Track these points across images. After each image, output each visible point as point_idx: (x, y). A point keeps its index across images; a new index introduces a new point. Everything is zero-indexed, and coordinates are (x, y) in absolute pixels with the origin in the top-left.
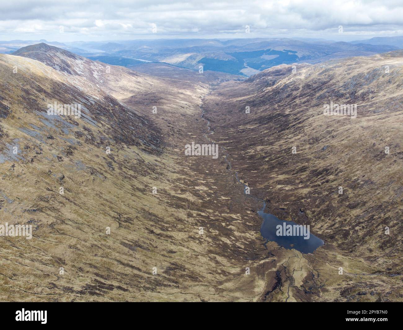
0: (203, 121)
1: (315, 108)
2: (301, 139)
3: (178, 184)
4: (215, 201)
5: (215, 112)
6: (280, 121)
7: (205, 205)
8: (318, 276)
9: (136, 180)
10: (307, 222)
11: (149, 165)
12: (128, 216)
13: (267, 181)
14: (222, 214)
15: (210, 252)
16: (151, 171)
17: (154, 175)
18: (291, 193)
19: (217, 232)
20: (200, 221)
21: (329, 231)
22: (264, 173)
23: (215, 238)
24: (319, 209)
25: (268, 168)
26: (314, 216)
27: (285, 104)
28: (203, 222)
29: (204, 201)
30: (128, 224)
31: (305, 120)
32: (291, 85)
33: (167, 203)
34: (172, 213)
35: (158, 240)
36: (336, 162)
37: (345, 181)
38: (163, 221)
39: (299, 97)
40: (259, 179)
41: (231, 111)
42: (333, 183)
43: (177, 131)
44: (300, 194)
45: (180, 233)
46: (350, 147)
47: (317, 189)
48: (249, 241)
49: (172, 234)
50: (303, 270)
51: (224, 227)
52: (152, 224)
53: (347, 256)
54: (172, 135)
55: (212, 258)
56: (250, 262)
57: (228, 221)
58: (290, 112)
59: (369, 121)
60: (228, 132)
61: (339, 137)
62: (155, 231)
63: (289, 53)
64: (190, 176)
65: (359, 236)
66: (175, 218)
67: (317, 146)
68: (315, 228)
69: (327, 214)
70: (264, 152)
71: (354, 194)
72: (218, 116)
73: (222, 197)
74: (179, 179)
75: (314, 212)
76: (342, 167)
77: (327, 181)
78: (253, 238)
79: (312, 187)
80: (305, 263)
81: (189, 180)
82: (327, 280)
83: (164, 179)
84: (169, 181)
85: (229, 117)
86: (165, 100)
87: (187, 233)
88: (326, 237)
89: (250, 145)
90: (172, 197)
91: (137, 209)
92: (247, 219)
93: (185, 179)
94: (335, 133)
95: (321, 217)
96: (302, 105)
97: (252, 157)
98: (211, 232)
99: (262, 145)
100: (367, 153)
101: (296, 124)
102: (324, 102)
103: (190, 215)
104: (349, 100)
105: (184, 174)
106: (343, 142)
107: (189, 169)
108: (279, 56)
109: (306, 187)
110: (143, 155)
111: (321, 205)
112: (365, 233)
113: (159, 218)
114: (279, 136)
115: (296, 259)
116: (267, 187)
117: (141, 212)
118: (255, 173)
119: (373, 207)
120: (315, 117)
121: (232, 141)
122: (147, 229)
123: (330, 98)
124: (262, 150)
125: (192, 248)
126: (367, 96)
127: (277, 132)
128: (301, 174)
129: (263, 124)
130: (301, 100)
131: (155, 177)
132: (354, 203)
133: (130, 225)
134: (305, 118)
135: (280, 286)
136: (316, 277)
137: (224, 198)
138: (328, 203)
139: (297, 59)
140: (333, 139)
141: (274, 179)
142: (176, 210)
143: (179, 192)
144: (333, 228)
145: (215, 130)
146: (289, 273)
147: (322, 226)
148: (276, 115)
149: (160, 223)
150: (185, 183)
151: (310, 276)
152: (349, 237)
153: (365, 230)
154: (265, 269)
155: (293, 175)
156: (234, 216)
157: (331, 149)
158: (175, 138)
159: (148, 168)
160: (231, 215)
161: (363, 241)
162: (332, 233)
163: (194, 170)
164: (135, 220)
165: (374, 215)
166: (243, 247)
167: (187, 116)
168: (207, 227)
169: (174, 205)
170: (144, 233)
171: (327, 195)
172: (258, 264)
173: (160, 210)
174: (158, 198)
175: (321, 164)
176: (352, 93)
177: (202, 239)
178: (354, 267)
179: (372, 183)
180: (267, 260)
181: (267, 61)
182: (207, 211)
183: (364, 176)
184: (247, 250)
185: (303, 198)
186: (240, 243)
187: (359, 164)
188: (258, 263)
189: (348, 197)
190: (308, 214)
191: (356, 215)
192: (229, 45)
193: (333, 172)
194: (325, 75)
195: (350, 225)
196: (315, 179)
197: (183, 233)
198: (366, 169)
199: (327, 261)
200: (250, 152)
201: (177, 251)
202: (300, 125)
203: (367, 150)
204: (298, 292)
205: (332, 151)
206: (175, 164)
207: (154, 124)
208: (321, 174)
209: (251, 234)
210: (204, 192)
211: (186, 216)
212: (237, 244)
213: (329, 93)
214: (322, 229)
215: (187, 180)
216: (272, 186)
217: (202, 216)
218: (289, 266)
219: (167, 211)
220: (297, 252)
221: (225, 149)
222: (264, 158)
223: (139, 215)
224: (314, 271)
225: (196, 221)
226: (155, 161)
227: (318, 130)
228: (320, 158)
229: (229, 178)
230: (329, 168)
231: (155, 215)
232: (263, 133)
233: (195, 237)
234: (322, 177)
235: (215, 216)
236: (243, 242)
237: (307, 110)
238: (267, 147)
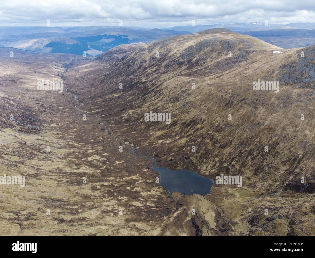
0: (70, 95)
1: (165, 74)
2: (164, 100)
3: (70, 159)
4: (112, 168)
5: (78, 86)
6: (140, 87)
7: (105, 174)
8: (223, 211)
9: (23, 166)
10: (194, 167)
11: (32, 146)
12: (28, 211)
13: (148, 138)
14: (124, 179)
15: (128, 221)
16: (37, 152)
17: (42, 156)
18: (172, 145)
19: (126, 198)
20: (106, 192)
21: (214, 170)
22: (143, 132)
23: (126, 205)
24: (200, 154)
25: (145, 128)
26: (198, 161)
27: (139, 74)
28: (109, 192)
29: (102, 170)
30: (30, 221)
31: (161, 84)
32: (139, 59)
33: (67, 182)
34: (76, 191)
35: (72, 228)
36: (199, 113)
37: (211, 127)
38: (69, 204)
39: (149, 67)
40: (141, 138)
41: (93, 84)
42: (202, 131)
43: (48, 107)
44: (180, 145)
45: (92, 211)
46: (205, 100)
47: (191, 138)
48: (156, 198)
49: (85, 215)
50: (210, 211)
51: (130, 191)
52: (60, 211)
53: (235, 188)
54: (44, 111)
55: (132, 226)
56: (165, 218)
57: (131, 184)
58: (145, 79)
59: (210, 79)
60: (97, 102)
61: (193, 94)
62: (65, 219)
63: (122, 37)
64: (78, 148)
65: (236, 169)
66: (82, 197)
67: (177, 103)
68: (202, 170)
69: (207, 156)
70: (137, 114)
71: (221, 137)
72: (82, 89)
73: (116, 162)
74: (69, 154)
75: (196, 157)
76: (205, 117)
77: (197, 130)
78: (158, 193)
79: (187, 137)
80: (209, 204)
81: (79, 153)
82: (231, 214)
83: (53, 157)
84: (59, 158)
85: (92, 89)
86: (25, 79)
87: (99, 209)
88: (213, 176)
89: (122, 111)
90: (70, 174)
91: (36, 200)
92: (146, 177)
93: (74, 152)
94: (189, 92)
95: (203, 160)
96: (154, 73)
97: (127, 121)
98: (121, 200)
99: (132, 109)
100: (219, 103)
101: (154, 88)
102: (170, 69)
103: (94, 189)
104: (188, 66)
105: (71, 148)
106: (198, 98)
107: (73, 141)
108: (114, 39)
109: (182, 137)
110: (22, 137)
111: (200, 150)
112: (240, 165)
113: (64, 202)
114: (144, 100)
115: (201, 203)
116: (151, 144)
117: (42, 201)
118: (136, 134)
119: (238, 144)
120: (168, 82)
121: (104, 109)
122: (55, 219)
123: (174, 66)
124: (134, 113)
125: (110, 223)
126: (200, 62)
127: (141, 96)
128: (175, 127)
129: (126, 92)
130: (152, 70)
131: (43, 157)
132: (223, 143)
133: (34, 222)
134: (160, 83)
135: (200, 233)
136: (222, 214)
137: (118, 162)
138: (204, 147)
139: (129, 42)
140: (190, 96)
141: (154, 136)
142: (79, 187)
143: (74, 167)
144: (215, 167)
145: (84, 102)
146: (201, 218)
147: (207, 168)
148: (135, 83)
149: (67, 207)
150: (77, 157)
151: (218, 216)
152: (230, 171)
153: (239, 163)
154: (181, 221)
155: (167, 129)
156: (134, 178)
157: (191, 104)
158: (48, 114)
159: (33, 149)
160: (131, 177)
161: (241, 172)
162: (216, 172)
163: (79, 142)
164: (38, 214)
165: (241, 150)
166: (153, 205)
167: (52, 92)
168: (115, 196)
169: (74, 183)
170: (54, 225)
171: (201, 141)
172: (173, 218)
173: (63, 192)
174: (55, 180)
175: (187, 117)
176: (189, 61)
177: (115, 210)
178: (244, 196)
179: (230, 125)
180: (179, 212)
181: (106, 43)
182: (109, 180)
183: (223, 121)
184: (158, 207)
185: (183, 147)
186: (150, 202)
187: (216, 112)
188: (173, 216)
189: (217, 140)
190: (193, 160)
191: (228, 153)
192: (71, 32)
193: (199, 122)
194: (164, 49)
195: (227, 162)
196: (187, 130)
197: (95, 210)
198: (223, 116)
199: (223, 196)
200: (124, 117)
201: (96, 232)
202: (158, 89)
203: (218, 101)
204: (217, 234)
205: (192, 106)
206: (58, 139)
207: (22, 103)
208: (190, 125)
209: (155, 190)
210: (98, 161)
211: (91, 191)
212: (147, 204)
213: (171, 62)
214: (208, 170)
215: (76, 153)
216: (155, 142)
217: (106, 186)
218: (198, 211)
219: (70, 191)
220: (198, 196)
221: (100, 117)
222: (139, 119)
223: (41, 206)
224: (219, 209)
225: (102, 193)
226: (37, 141)
227: (174, 91)
228: (184, 113)
229: (115, 142)
230: (194, 119)
231: (59, 200)
232: (129, 99)
233: (108, 210)
234: (192, 127)
235: (118, 182)
236: (151, 200)
237: (159, 76)
238: (137, 110)
